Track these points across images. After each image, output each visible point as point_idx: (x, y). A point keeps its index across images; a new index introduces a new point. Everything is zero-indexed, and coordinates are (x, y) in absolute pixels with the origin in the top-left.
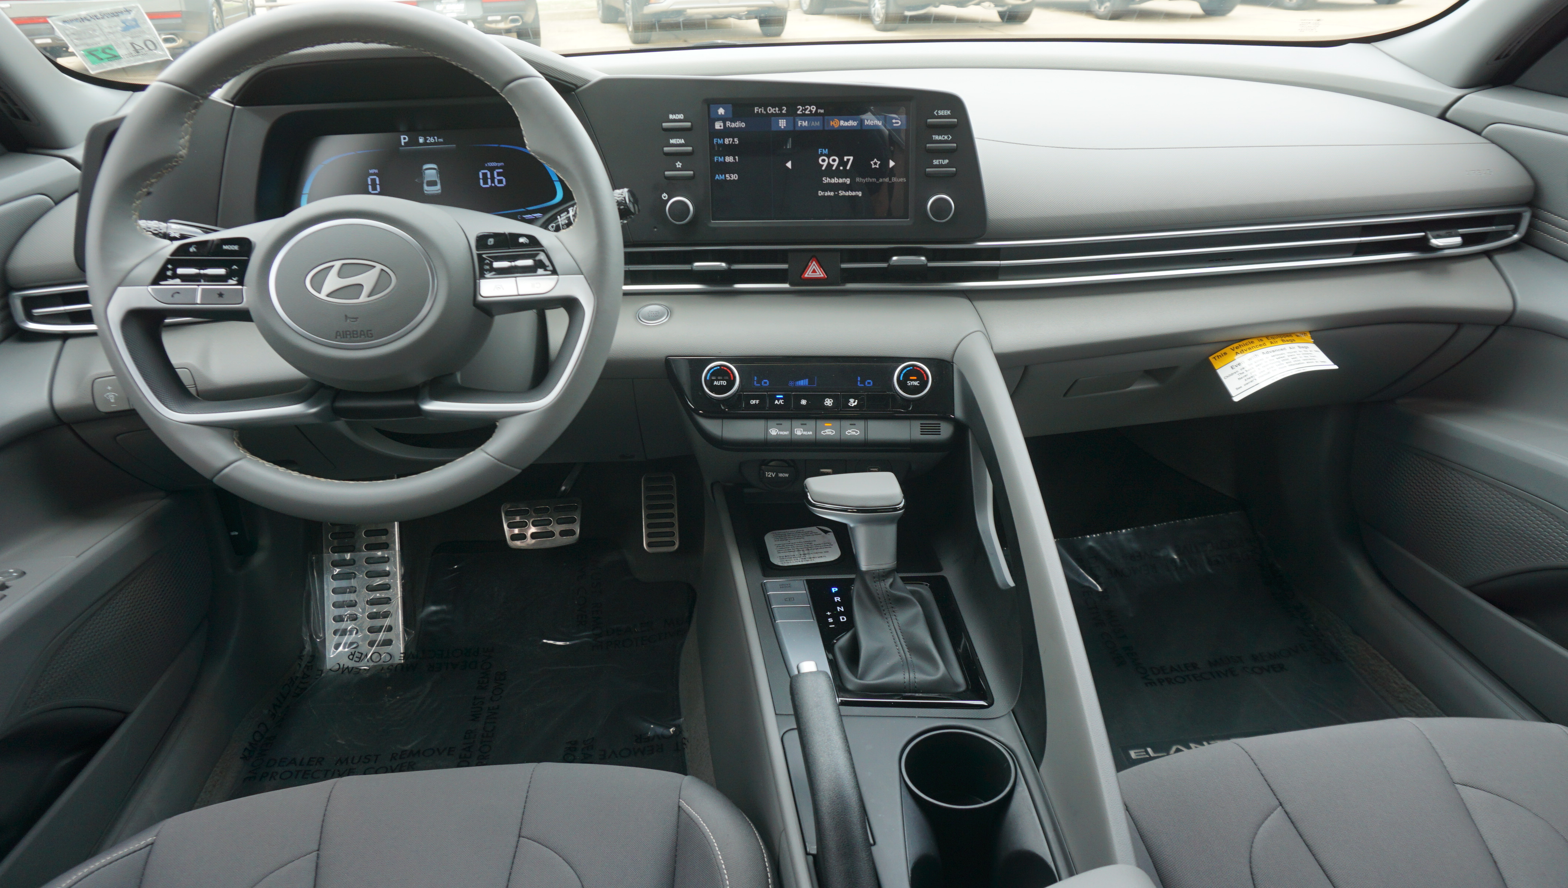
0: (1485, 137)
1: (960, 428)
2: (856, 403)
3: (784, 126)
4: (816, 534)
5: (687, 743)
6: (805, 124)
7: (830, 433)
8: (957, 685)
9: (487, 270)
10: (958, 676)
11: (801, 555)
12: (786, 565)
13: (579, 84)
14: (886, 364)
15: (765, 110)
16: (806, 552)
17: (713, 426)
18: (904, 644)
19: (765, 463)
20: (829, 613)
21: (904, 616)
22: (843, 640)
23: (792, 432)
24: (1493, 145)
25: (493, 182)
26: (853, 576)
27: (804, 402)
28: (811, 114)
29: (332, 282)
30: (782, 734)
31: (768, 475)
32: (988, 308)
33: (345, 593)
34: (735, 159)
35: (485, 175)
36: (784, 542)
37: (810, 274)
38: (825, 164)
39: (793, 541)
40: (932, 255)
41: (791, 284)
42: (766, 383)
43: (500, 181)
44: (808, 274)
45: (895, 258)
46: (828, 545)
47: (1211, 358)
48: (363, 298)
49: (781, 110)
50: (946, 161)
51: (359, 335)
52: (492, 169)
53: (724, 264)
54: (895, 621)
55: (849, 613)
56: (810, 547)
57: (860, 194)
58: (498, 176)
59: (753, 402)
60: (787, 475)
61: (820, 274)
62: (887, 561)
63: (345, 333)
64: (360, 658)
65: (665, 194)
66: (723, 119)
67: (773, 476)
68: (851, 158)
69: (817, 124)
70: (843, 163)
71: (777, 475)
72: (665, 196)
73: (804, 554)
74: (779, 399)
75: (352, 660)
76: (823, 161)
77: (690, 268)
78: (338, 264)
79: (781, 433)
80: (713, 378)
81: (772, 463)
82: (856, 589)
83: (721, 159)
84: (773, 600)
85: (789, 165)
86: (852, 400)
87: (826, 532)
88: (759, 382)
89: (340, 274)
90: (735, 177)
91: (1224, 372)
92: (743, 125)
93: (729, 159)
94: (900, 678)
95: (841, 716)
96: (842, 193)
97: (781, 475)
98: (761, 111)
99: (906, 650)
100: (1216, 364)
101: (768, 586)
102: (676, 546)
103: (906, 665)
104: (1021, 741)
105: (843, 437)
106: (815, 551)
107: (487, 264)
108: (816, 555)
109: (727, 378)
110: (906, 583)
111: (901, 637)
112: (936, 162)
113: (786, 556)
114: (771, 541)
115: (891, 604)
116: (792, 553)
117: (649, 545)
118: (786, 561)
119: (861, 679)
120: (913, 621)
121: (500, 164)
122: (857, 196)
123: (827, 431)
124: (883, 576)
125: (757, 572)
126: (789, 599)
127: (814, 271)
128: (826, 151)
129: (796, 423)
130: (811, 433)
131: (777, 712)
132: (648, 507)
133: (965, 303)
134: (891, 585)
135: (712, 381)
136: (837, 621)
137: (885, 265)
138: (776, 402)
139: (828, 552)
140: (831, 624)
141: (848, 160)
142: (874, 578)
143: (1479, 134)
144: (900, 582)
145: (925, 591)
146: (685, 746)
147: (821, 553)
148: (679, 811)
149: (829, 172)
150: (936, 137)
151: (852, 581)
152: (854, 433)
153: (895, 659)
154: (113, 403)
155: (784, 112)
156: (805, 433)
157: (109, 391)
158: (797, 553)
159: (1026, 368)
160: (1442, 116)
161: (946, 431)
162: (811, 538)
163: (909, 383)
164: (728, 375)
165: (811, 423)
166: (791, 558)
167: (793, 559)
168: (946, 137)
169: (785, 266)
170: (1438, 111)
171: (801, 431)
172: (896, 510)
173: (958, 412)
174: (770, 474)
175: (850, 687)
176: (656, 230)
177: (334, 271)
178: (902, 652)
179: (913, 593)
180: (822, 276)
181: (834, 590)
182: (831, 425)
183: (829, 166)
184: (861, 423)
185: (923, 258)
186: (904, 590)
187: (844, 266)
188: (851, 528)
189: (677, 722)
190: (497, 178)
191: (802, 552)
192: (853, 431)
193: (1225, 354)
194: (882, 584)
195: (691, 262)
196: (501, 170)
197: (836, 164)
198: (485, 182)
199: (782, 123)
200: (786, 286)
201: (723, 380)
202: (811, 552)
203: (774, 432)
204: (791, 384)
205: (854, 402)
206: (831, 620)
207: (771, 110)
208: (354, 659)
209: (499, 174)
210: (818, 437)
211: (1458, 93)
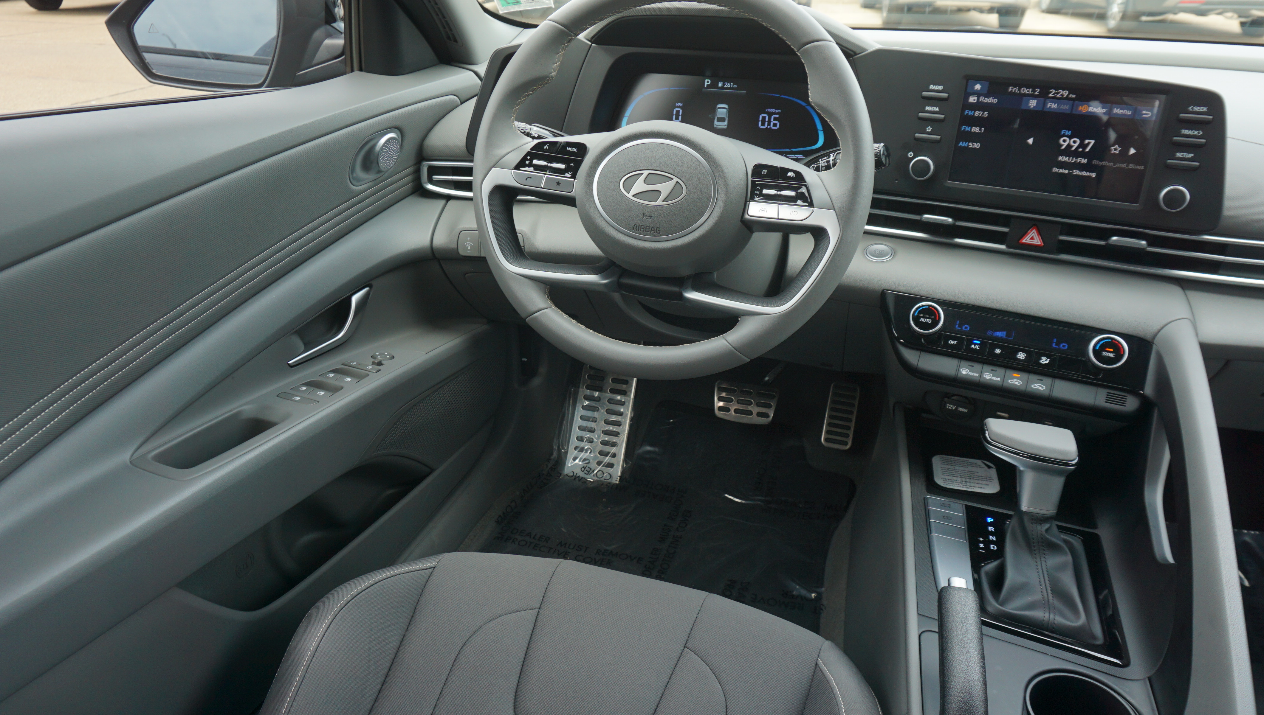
1: (1147, 405)
2: (1047, 362)
3: (1033, 106)
4: (980, 467)
5: (824, 609)
6: (1054, 106)
7: (1017, 383)
8: (1094, 637)
9: (757, 195)
10: (1097, 629)
11: (962, 481)
12: (948, 487)
13: (858, 52)
14: (1084, 332)
15: (1019, 90)
16: (968, 480)
17: (911, 356)
18: (1048, 585)
19: (948, 396)
20: (981, 539)
21: (1053, 560)
22: (991, 566)
23: (981, 375)
25: (769, 124)
26: (1012, 513)
27: (998, 351)
28: (1062, 98)
29: (639, 186)
30: (920, 632)
31: (949, 407)
32: (1200, 299)
33: (588, 420)
34: (980, 130)
35: (764, 118)
36: (949, 467)
37: (1028, 240)
38: (1066, 144)
39: (958, 468)
40: (1153, 241)
41: (1008, 247)
42: (966, 328)
43: (775, 125)
44: (1026, 240)
45: (1115, 238)
46: (989, 479)
48: (659, 202)
49: (1034, 91)
50: (1191, 155)
51: (650, 230)
52: (770, 114)
53: (950, 220)
54: (1043, 563)
55: (1001, 543)
56: (972, 476)
57: (1094, 175)
58: (774, 120)
59: (951, 342)
60: (966, 411)
61: (1037, 241)
62: (1049, 507)
63: (640, 227)
64: (589, 472)
65: (911, 153)
66: (978, 94)
67: (954, 409)
68: (1093, 142)
69: (1065, 107)
70: (1083, 145)
71: (957, 408)
72: (911, 154)
73: (966, 482)
74: (975, 344)
76: (1064, 141)
77: (919, 219)
78: (646, 173)
79: (972, 374)
80: (921, 315)
81: (954, 398)
82: (1011, 525)
83: (968, 129)
84: (932, 515)
85: (1030, 141)
86: (1044, 358)
87: (989, 467)
88: (960, 326)
89: (646, 181)
90: (977, 146)
92: (995, 101)
93: (975, 130)
94: (1039, 614)
95: (982, 634)
96: (1076, 172)
97: (960, 409)
98: (1015, 90)
99: (1049, 592)
101: (930, 501)
102: (848, 447)
103: (1046, 605)
104: (1153, 710)
105: (1028, 389)
106: (976, 481)
107: (758, 190)
108: (977, 485)
109: (933, 317)
110: (1060, 532)
111: (1047, 579)
112: (1179, 155)
113: (949, 479)
114: (937, 462)
115: (1043, 546)
116: (955, 478)
117: (826, 440)
118: (949, 483)
119: (1001, 605)
120: (1061, 567)
121: (777, 111)
122: (1091, 177)
123: (1014, 380)
124: (1041, 520)
125: (922, 487)
126: (947, 518)
127: (1033, 238)
128: (1069, 133)
129: (986, 367)
130: (998, 379)
131: (919, 613)
132: (832, 409)
133: (1177, 291)
134: (1047, 530)
135: (919, 318)
136: (987, 548)
137: (1102, 243)
138: (973, 346)
139: (988, 485)
140: (982, 549)
141: (1089, 143)
142: (1032, 519)
144: (1055, 530)
145: (1077, 543)
146: (821, 611)
147: (981, 484)
148: (816, 667)
149: (1068, 151)
150: (1185, 132)
151: (1009, 517)
152: (1040, 388)
153: (1037, 597)
154: (469, 250)
155: (1036, 93)
156: (993, 378)
157: (468, 241)
158: (959, 479)
159: (1228, 362)
161: (1131, 404)
162: (974, 469)
163: (1104, 354)
164: (935, 315)
165: (1001, 371)
166: (953, 482)
167: (955, 483)
168: (1196, 133)
169: (1006, 230)
171: (990, 376)
172: (1067, 465)
173: (1149, 389)
174: (950, 407)
175: (990, 609)
176: (897, 182)
177: (642, 178)
178: (1045, 592)
179: (1066, 542)
180: (1039, 243)
181: (990, 520)
182: (1019, 376)
183: (1069, 146)
184: (1048, 380)
185: (1144, 242)
186: (1058, 538)
187: (1062, 238)
188: (1020, 471)
189: (818, 590)
190: (773, 122)
191: (964, 479)
192: (1039, 386)
194: (1039, 527)
195: (921, 213)
196: (778, 116)
197: (1076, 145)
198: (763, 124)
199: (1033, 103)
200: (1003, 247)
201: (929, 318)
202: (972, 481)
203: (965, 371)
204: (990, 333)
205: (1046, 360)
206: (982, 545)
207: (1024, 91)
208: (584, 472)
209: (775, 119)
210: (1005, 384)
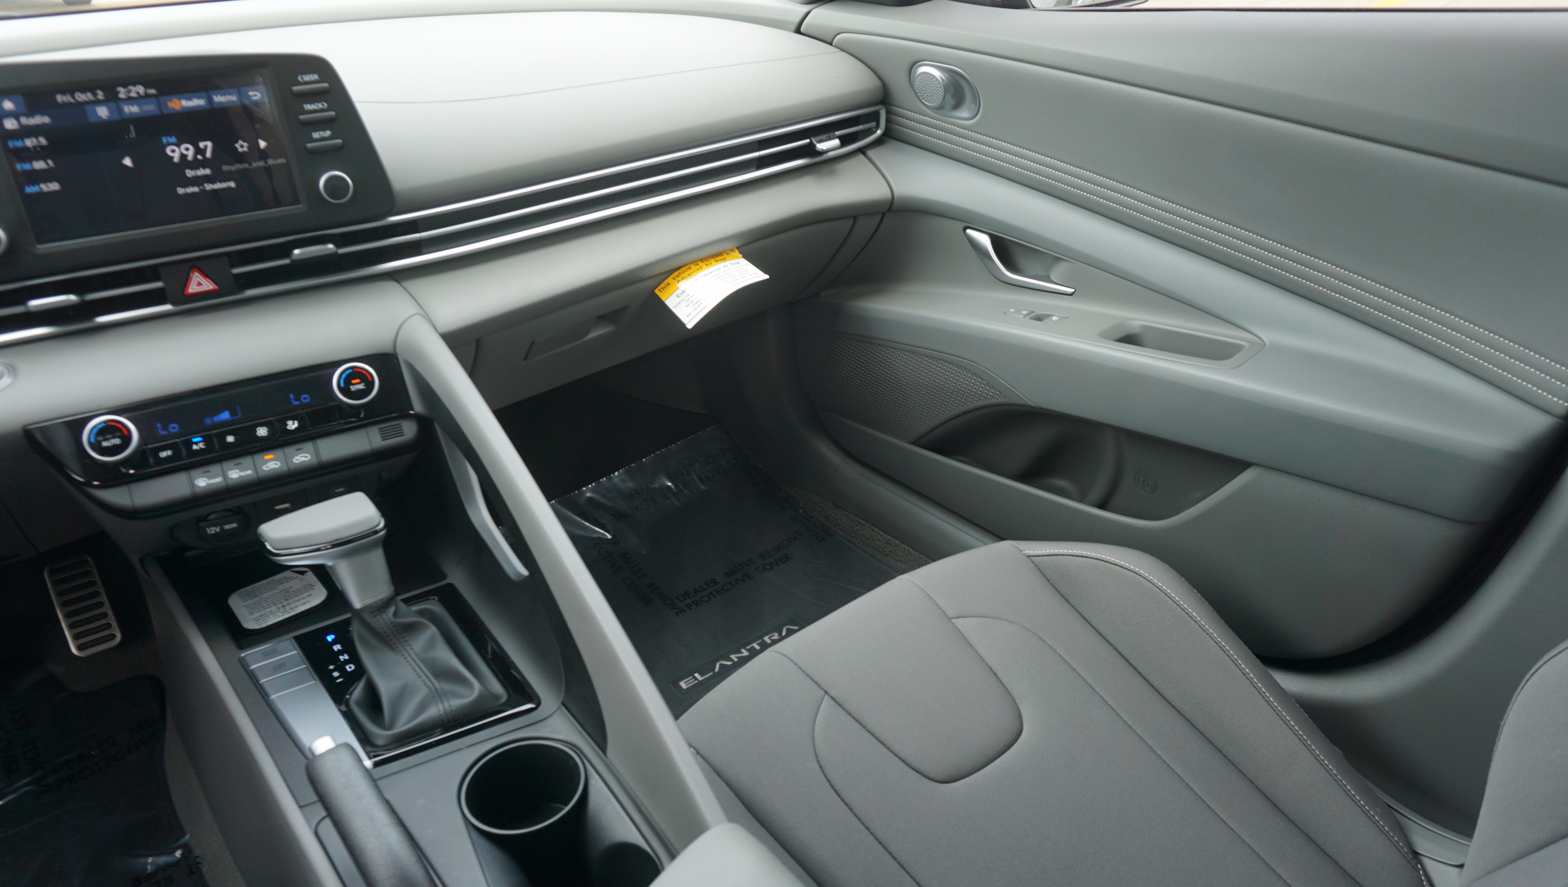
0: (835, 46)
1: (425, 424)
2: (296, 425)
3: (106, 115)
4: (292, 579)
5: (202, 861)
6: (135, 109)
7: (274, 466)
8: (497, 697)
10: (497, 687)
11: (279, 608)
12: (264, 625)
14: (318, 373)
15: (73, 97)
16: (285, 603)
17: (117, 496)
18: (428, 673)
19: (203, 519)
20: (331, 667)
21: (418, 643)
22: (358, 691)
23: (225, 476)
24: (844, 54)
26: (348, 615)
27: (230, 439)
28: (140, 97)
30: (313, 826)
31: (210, 531)
32: (421, 286)
34: (47, 164)
36: (255, 600)
37: (195, 288)
38: (177, 155)
39: (265, 596)
40: (341, 240)
41: (173, 304)
42: (174, 428)
44: (193, 288)
45: (297, 252)
46: (310, 586)
47: (656, 291)
49: (95, 95)
50: (328, 133)
53: (73, 297)
54: (410, 651)
55: (355, 658)
56: (287, 596)
57: (232, 184)
59: (163, 454)
60: (235, 525)
61: (208, 285)
62: (383, 589)
66: (15, 115)
67: (218, 530)
68: (209, 143)
69: (150, 108)
70: (199, 151)
71: (222, 529)
73: (283, 606)
74: (196, 443)
76: (173, 151)
77: (26, 310)
79: (212, 481)
80: (100, 438)
81: (211, 517)
82: (356, 629)
83: (27, 167)
84: (258, 674)
85: (127, 162)
86: (290, 423)
87: (302, 573)
88: (165, 428)
90: (54, 186)
91: (671, 302)
92: (46, 120)
93: (39, 165)
94: (434, 712)
95: (375, 781)
96: (208, 187)
97: (227, 527)
98: (67, 99)
99: (432, 678)
100: (662, 296)
101: (249, 659)
102: (119, 638)
103: (437, 696)
104: (580, 732)
105: (291, 467)
106: (296, 598)
108: (298, 603)
109: (119, 434)
110: (410, 605)
111: (422, 666)
112: (316, 135)
113: (261, 616)
114: (238, 604)
115: (400, 634)
116: (268, 610)
117: (80, 648)
118: (264, 620)
119: (389, 729)
120: (431, 645)
122: (230, 188)
123: (269, 464)
124: (383, 607)
125: (229, 646)
126: (279, 667)
127: (199, 283)
128: (173, 139)
129: (226, 465)
130: (249, 472)
131: (302, 804)
132: (63, 605)
133: (392, 286)
134: (395, 614)
135: (100, 442)
136: (343, 673)
137: (286, 261)
138: (195, 447)
139: (310, 595)
140: (338, 678)
141: (205, 147)
142: (373, 612)
143: (831, 44)
144: (403, 607)
145: (434, 606)
146: (200, 866)
147: (303, 598)
149: (185, 163)
150: (308, 107)
151: (348, 622)
152: (304, 459)
153: (423, 692)
155: (100, 97)
156: (243, 474)
158: (274, 608)
159: (478, 342)
160: (798, 31)
161: (409, 430)
162: (286, 585)
163: (353, 388)
164: (120, 430)
165: (247, 461)
166: (268, 616)
167: (271, 616)
168: (320, 106)
169: (159, 284)
170: (794, 27)
171: (235, 474)
172: (376, 532)
173: (418, 407)
174: (212, 530)
175: (380, 742)
178: (428, 682)
179: (421, 613)
180: (210, 287)
181: (330, 638)
182: (272, 456)
183: (183, 157)
184: (309, 446)
185: (331, 246)
186: (409, 614)
187: (236, 271)
188: (330, 567)
189: (182, 841)
191: (280, 605)
192: (302, 457)
193: (668, 284)
194: (384, 616)
195: (23, 301)
197: (191, 153)
199: (103, 112)
200: (167, 307)
201: (114, 438)
202: (290, 601)
203: (202, 482)
204: (208, 421)
205: (294, 424)
206: (336, 674)
207: (81, 97)
210: (261, 474)
211: (806, 8)
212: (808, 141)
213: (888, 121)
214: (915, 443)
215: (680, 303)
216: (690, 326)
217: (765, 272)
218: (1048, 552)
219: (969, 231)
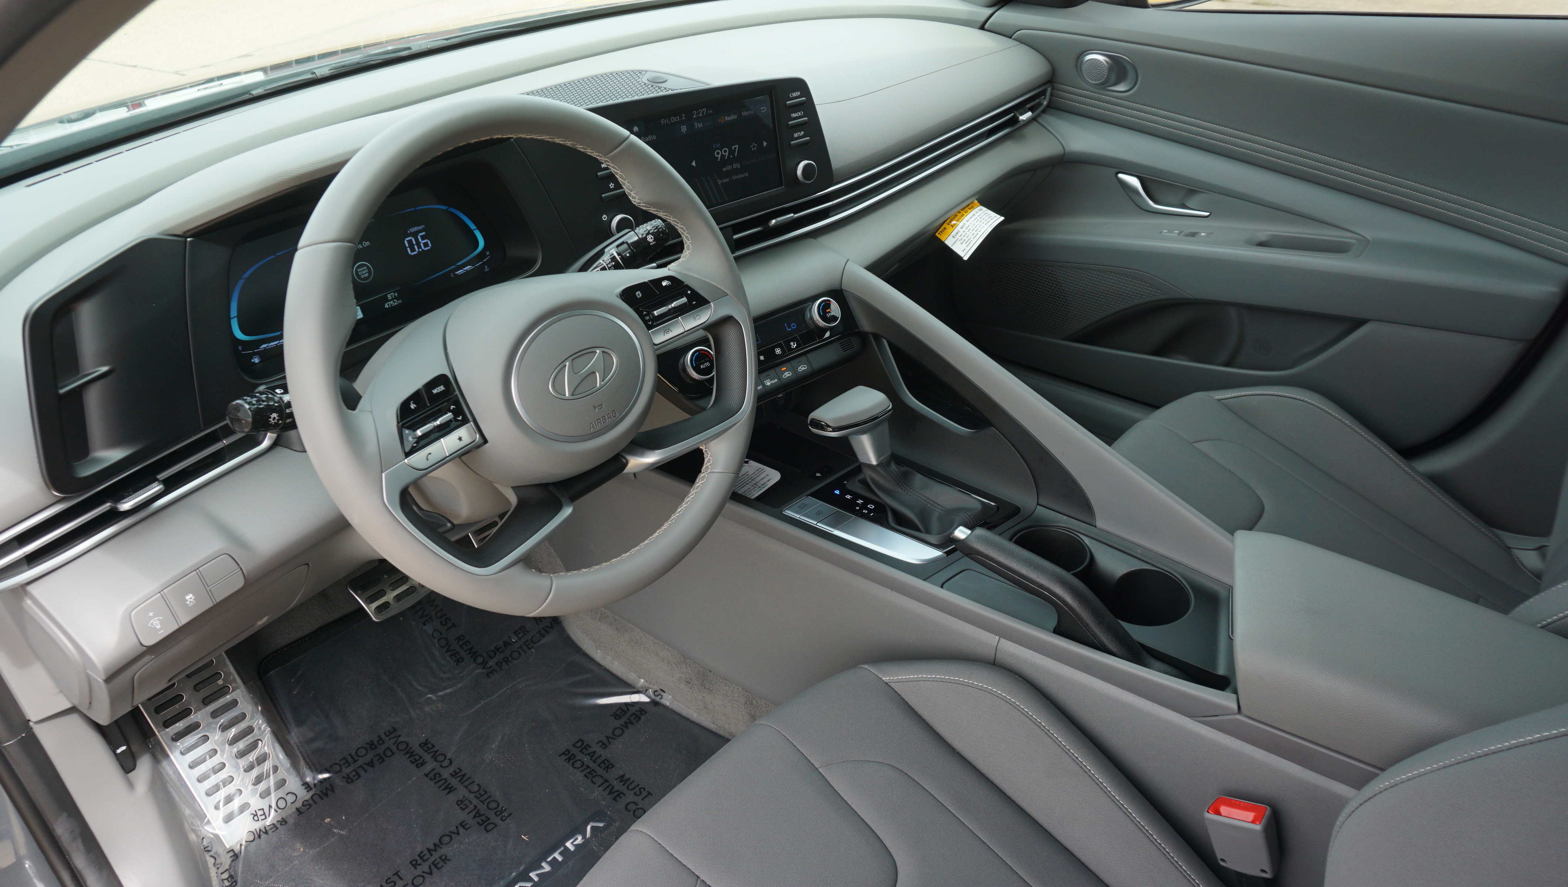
0: (1015, 40)
2: (796, 345)
3: (685, 131)
6: (700, 125)
7: (789, 375)
8: (992, 508)
9: (649, 321)
10: (988, 502)
14: (799, 307)
15: (670, 120)
20: (857, 508)
22: (891, 518)
23: (763, 385)
24: (1023, 45)
25: (419, 247)
27: (762, 358)
28: (704, 116)
30: (941, 586)
35: (410, 242)
38: (720, 156)
43: (426, 245)
45: (774, 221)
47: (937, 234)
48: (599, 384)
49: (681, 117)
50: (803, 133)
52: (415, 235)
55: (871, 501)
56: (750, 478)
57: (747, 175)
58: (422, 240)
64: (264, 814)
65: (604, 216)
68: (737, 146)
69: (708, 124)
70: (732, 152)
73: (757, 483)
75: (258, 820)
76: (718, 153)
80: (698, 363)
84: (808, 520)
85: (694, 164)
86: (791, 344)
91: (949, 242)
92: (655, 137)
96: (735, 177)
98: (666, 121)
100: (942, 237)
101: (789, 512)
105: (799, 375)
108: (764, 480)
109: (708, 359)
112: (795, 135)
115: (902, 479)
121: (421, 227)
122: (745, 177)
123: (786, 374)
124: (889, 462)
128: (718, 145)
130: (776, 380)
134: (896, 466)
135: (698, 366)
136: (869, 509)
140: (868, 513)
141: (735, 148)
142: (883, 466)
143: (1010, 38)
149: (724, 162)
150: (793, 115)
152: (802, 369)
154: (160, 630)
155: (684, 119)
156: (773, 382)
157: (152, 618)
160: (982, 28)
161: (855, 344)
163: (827, 316)
164: (708, 356)
165: (772, 373)
168: (799, 114)
170: (979, 25)
171: (769, 381)
182: (786, 368)
183: (723, 156)
184: (804, 359)
185: (790, 214)
187: (735, 237)
190: (422, 242)
192: (802, 367)
193: (945, 228)
196: (424, 233)
197: (727, 154)
198: (413, 250)
199: (684, 129)
201: (705, 362)
202: (756, 480)
205: (794, 344)
206: (864, 510)
207: (674, 119)
208: (260, 819)
209: (423, 238)
210: (782, 382)
211: (989, 11)
212: (1013, 114)
213: (1051, 95)
214: (1066, 339)
215: (955, 242)
216: (966, 258)
217: (1001, 215)
218: (1233, 395)
219: (1121, 176)
